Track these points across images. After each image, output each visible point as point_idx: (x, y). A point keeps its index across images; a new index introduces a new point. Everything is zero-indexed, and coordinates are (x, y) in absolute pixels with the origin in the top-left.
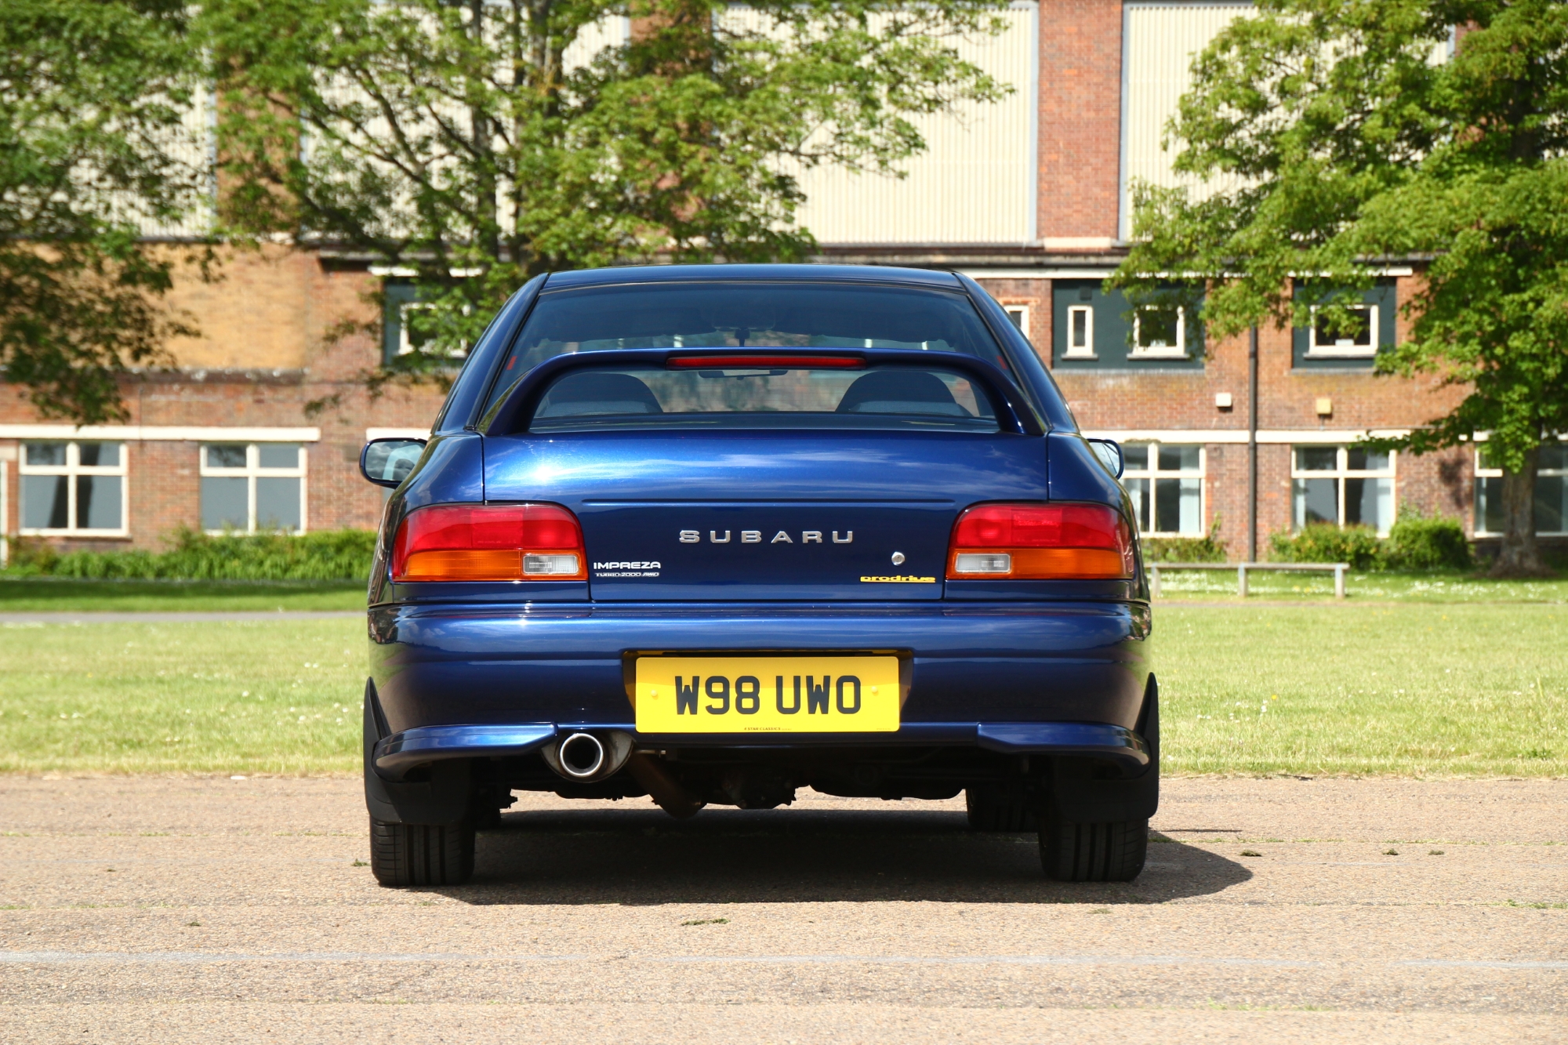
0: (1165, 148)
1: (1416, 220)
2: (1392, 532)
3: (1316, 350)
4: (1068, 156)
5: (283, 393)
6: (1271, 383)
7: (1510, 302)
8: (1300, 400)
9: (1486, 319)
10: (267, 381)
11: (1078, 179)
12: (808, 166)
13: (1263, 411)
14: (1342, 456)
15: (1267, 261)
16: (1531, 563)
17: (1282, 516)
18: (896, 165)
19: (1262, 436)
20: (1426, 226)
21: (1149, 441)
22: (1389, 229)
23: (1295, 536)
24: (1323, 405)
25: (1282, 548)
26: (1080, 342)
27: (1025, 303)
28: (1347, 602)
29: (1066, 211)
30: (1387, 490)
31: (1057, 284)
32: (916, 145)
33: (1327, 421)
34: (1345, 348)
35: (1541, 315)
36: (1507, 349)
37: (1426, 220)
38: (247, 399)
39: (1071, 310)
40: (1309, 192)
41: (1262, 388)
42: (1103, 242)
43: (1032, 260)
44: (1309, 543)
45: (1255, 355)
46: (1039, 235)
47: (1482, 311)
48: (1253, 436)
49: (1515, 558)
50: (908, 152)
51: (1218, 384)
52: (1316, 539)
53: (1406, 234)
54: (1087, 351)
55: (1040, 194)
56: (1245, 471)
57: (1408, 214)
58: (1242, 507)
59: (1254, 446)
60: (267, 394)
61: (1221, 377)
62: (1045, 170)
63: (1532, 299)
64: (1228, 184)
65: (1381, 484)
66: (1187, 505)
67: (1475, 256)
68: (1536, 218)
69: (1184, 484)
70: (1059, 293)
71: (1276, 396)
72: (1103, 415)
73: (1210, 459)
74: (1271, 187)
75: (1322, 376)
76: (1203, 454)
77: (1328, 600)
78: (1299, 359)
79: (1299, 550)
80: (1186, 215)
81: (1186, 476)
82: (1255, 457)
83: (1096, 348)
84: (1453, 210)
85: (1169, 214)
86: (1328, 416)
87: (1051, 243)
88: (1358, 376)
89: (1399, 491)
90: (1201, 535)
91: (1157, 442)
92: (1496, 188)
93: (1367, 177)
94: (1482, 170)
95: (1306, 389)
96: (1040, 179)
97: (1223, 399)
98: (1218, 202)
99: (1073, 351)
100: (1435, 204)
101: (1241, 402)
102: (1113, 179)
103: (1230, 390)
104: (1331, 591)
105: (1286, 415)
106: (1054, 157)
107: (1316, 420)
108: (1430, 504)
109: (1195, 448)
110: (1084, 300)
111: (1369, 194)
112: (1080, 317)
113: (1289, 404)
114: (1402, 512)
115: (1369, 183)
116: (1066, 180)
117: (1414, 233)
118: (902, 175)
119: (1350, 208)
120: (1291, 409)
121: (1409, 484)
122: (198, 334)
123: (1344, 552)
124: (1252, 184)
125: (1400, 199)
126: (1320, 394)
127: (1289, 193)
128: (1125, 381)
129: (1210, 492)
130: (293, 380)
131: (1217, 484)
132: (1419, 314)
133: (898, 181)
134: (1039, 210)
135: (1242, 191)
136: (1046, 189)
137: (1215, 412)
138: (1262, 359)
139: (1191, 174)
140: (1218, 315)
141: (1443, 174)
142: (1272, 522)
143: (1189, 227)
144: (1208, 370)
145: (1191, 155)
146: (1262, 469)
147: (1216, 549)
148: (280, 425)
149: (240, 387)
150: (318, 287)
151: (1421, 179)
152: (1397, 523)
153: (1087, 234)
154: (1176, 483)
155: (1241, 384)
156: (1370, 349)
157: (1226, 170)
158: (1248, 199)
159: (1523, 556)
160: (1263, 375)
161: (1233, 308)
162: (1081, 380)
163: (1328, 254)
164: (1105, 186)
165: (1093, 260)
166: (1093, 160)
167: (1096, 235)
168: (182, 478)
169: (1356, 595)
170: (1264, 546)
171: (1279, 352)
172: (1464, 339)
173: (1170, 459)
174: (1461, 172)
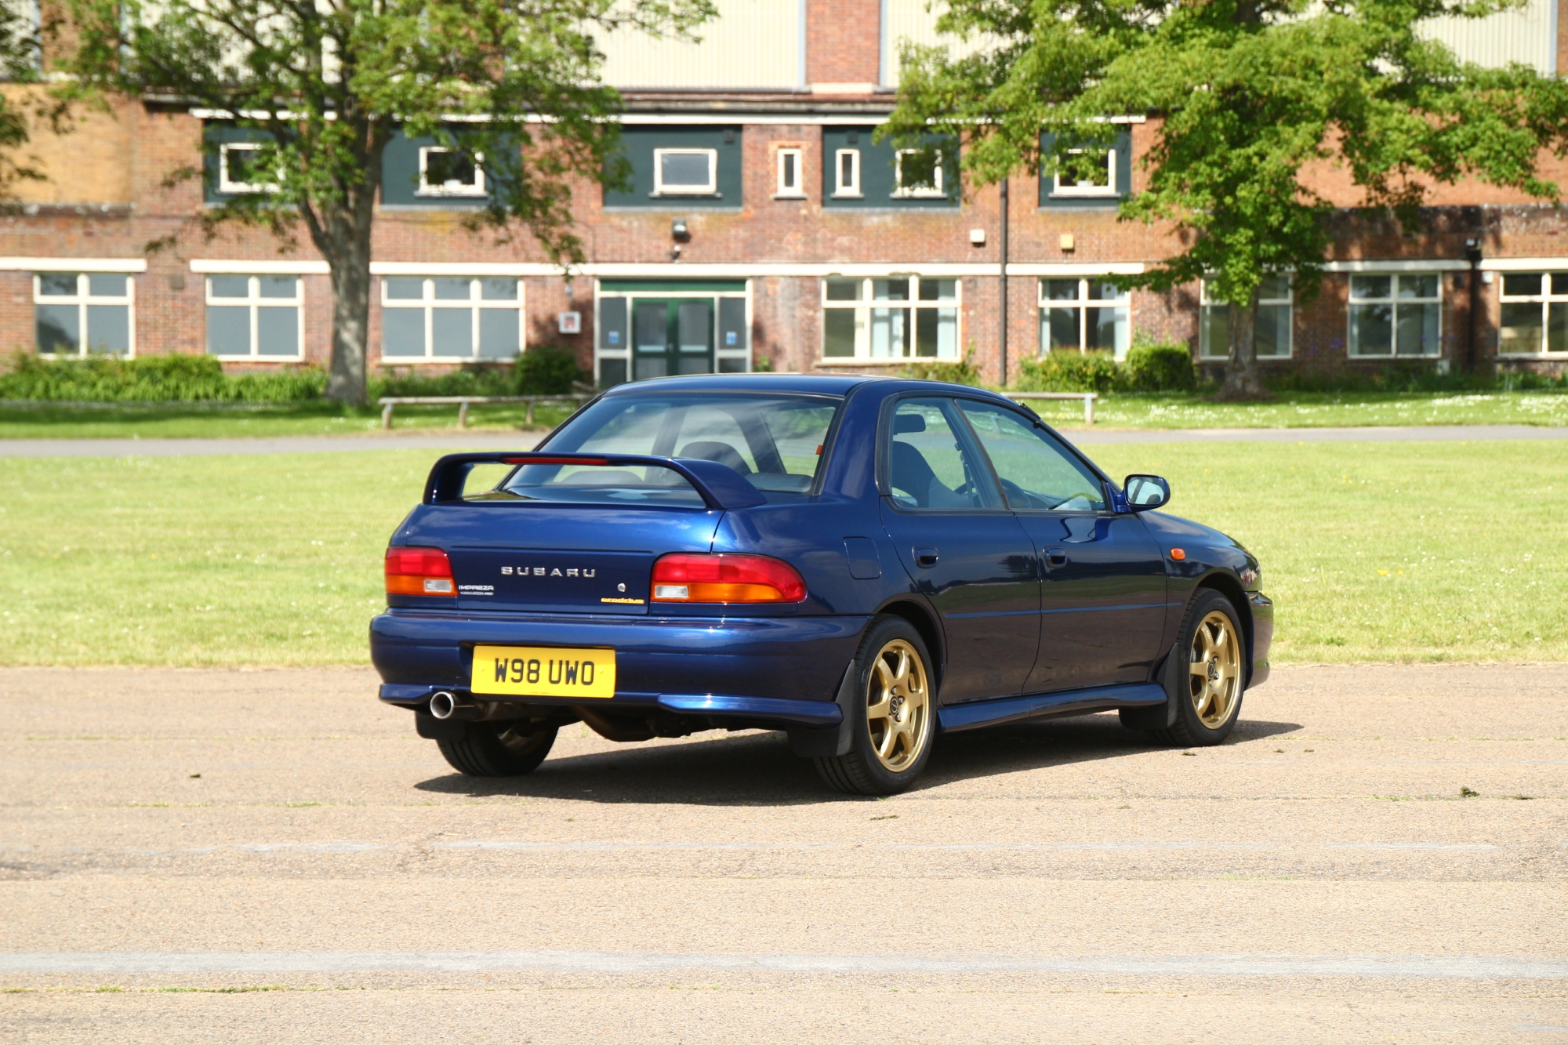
0: (928, 10)
1: (1155, 81)
2: (1128, 357)
3: (1060, 190)
4: (833, 8)
5: (112, 227)
6: (1020, 220)
7: (1237, 158)
8: (1045, 237)
9: (1217, 171)
10: (100, 216)
11: (843, 29)
12: (609, 30)
13: (1013, 246)
14: (1083, 287)
15: (1021, 116)
16: (1252, 388)
17: (1029, 341)
18: (693, 31)
19: (1011, 269)
20: (1164, 87)
21: (911, 274)
22: (1130, 90)
23: (1040, 360)
24: (1067, 241)
25: (1030, 371)
26: (847, 182)
27: (798, 147)
28: (1095, 427)
29: (832, 59)
30: (1123, 318)
31: (827, 129)
32: (710, 13)
33: (1069, 255)
34: (1084, 188)
35: (1264, 169)
36: (1236, 199)
37: (1163, 82)
38: (77, 232)
39: (840, 153)
40: (1059, 53)
41: (1012, 225)
42: (865, 88)
43: (803, 107)
44: (1054, 366)
45: (1005, 195)
46: (808, 81)
47: (1211, 164)
48: (1004, 269)
49: (1239, 383)
50: (703, 19)
51: (972, 221)
52: (1061, 363)
53: (1145, 93)
54: (854, 190)
55: (808, 43)
56: (996, 301)
57: (1148, 75)
58: (994, 334)
59: (1005, 278)
60: (96, 227)
61: (975, 215)
62: (812, 20)
63: (1256, 154)
64: (985, 43)
65: (1117, 312)
66: (944, 331)
67: (1206, 113)
68: (1260, 81)
69: (941, 313)
70: (829, 137)
71: (1024, 232)
72: (868, 249)
73: (965, 290)
74: (1025, 47)
75: (1065, 214)
76: (959, 285)
77: (1079, 426)
78: (1045, 199)
79: (1045, 373)
80: (947, 72)
81: (943, 305)
82: (1006, 288)
83: (862, 189)
84: (1187, 72)
85: (931, 69)
86: (1071, 251)
87: (820, 89)
88: (1097, 214)
89: (1134, 318)
90: (957, 359)
91: (918, 274)
92: (1224, 52)
93: (1109, 41)
94: (1211, 34)
95: (1051, 226)
96: (808, 29)
97: (977, 235)
98: (976, 59)
99: (841, 191)
100: (1172, 66)
101: (993, 238)
102: (874, 30)
103: (984, 227)
104: (1079, 416)
105: (1033, 250)
106: (820, 8)
107: (1060, 254)
108: (1161, 330)
109: (951, 281)
110: (852, 144)
111: (1112, 56)
112: (847, 159)
113: (1036, 239)
114: (1137, 339)
115: (1112, 45)
116: (831, 30)
117: (1153, 93)
118: (698, 40)
119: (1095, 66)
120: (1038, 245)
121: (1143, 312)
122: (43, 178)
123: (1085, 375)
124: (1005, 43)
125: (1139, 60)
126: (1064, 231)
127: (1041, 54)
128: (889, 219)
129: (965, 320)
130: (121, 215)
131: (972, 313)
132: (1156, 165)
133: (696, 46)
134: (808, 57)
135: (998, 50)
136: (813, 39)
137: (970, 247)
138: (1012, 198)
139: (951, 34)
140: (979, 166)
141: (1177, 39)
142: (1020, 347)
143: (950, 83)
144: (963, 209)
145: (951, 16)
146: (1012, 299)
147: (971, 373)
148: (109, 256)
149: (71, 221)
150: (143, 128)
151: (1158, 42)
152: (1132, 347)
153: (851, 80)
154: (935, 311)
155: (993, 222)
156: (1110, 190)
157: (983, 30)
158: (1003, 58)
159: (1245, 381)
160: (1013, 213)
161: (991, 158)
162: (848, 218)
163: (1076, 111)
164: (867, 36)
165: (859, 107)
166: (856, 12)
167: (860, 81)
168: (17, 305)
169: (1103, 421)
170: (1013, 369)
171: (1027, 192)
172: (1197, 189)
173: (930, 288)
174: (1193, 36)
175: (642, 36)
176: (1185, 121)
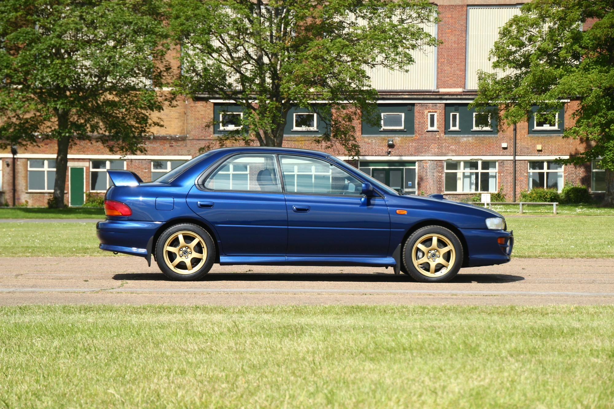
0: (490, 60)
1: (579, 85)
2: (563, 191)
3: (536, 128)
4: (448, 60)
5: (180, 143)
6: (521, 139)
8: (531, 145)
9: (602, 119)
10: (176, 139)
11: (451, 68)
12: (372, 68)
13: (518, 149)
14: (545, 164)
15: (526, 99)
17: (524, 185)
18: (406, 68)
19: (517, 158)
20: (582, 87)
21: (479, 160)
22: (569, 88)
23: (529, 192)
24: (539, 147)
25: (525, 196)
26: (454, 125)
27: (436, 112)
28: (558, 215)
29: (447, 79)
30: (561, 176)
31: (446, 105)
32: (411, 61)
33: (540, 153)
34: (546, 127)
36: (610, 129)
37: (582, 85)
38: (167, 145)
39: (451, 114)
40: (541, 75)
41: (517, 141)
42: (460, 90)
43: (438, 97)
44: (535, 195)
45: (515, 130)
46: (438, 88)
47: (600, 116)
48: (515, 158)
49: (610, 200)
50: (409, 64)
51: (502, 140)
52: (537, 193)
53: (575, 90)
54: (457, 128)
55: (438, 73)
56: (512, 170)
57: (575, 83)
58: (511, 182)
59: (515, 161)
60: (174, 144)
61: (503, 137)
62: (440, 65)
64: (511, 72)
65: (559, 174)
66: (492, 182)
67: (598, 97)
69: (490, 174)
70: (447, 108)
71: (522, 144)
72: (462, 150)
73: (499, 166)
74: (526, 73)
75: (539, 137)
76: (497, 164)
77: (550, 215)
78: (531, 131)
79: (530, 197)
80: (497, 83)
81: (491, 171)
82: (515, 165)
83: (459, 128)
84: (591, 82)
85: (490, 82)
86: (541, 151)
87: (442, 90)
88: (551, 137)
89: (565, 177)
90: (497, 192)
91: (481, 160)
92: (606, 74)
93: (560, 70)
94: (599, 67)
95: (533, 141)
96: (438, 68)
97: (504, 145)
98: (508, 77)
99: (452, 128)
100: (585, 80)
101: (510, 146)
102: (463, 68)
103: (507, 142)
104: (551, 212)
105: (526, 150)
106: (443, 60)
107: (536, 153)
108: (576, 181)
109: (494, 162)
110: (456, 111)
111: (561, 77)
112: (454, 117)
113: (527, 147)
114: (566, 184)
115: (561, 72)
116: (447, 68)
117: (578, 90)
118: (407, 71)
119: (553, 80)
120: (528, 148)
121: (569, 174)
122: (162, 126)
123: (546, 198)
124: (519, 72)
125: (572, 78)
126: (538, 143)
127: (534, 75)
128: (470, 139)
129: (499, 177)
130: (183, 139)
131: (502, 174)
132: (578, 117)
133: (405, 73)
134: (438, 79)
135: (516, 74)
136: (440, 71)
137: (501, 149)
138: (518, 131)
139: (498, 69)
140: (510, 118)
141: (586, 70)
142: (521, 188)
143: (498, 87)
144: (500, 135)
145: (498, 61)
146: (517, 169)
147: (502, 197)
148: (179, 155)
149: (165, 141)
150: (192, 107)
151: (579, 71)
152: (564, 188)
153: (454, 87)
154: (488, 173)
155: (510, 140)
156: (556, 128)
157: (510, 68)
158: (517, 77)
159: (612, 199)
160: (518, 137)
161: (514, 115)
162: (455, 139)
163: (547, 97)
164: (461, 70)
165: (459, 97)
166: (456, 61)
167: (457, 87)
168: (145, 172)
169: (560, 213)
170: (518, 196)
171: (524, 129)
172: (595, 126)
173: (486, 165)
174: (592, 69)
175: (386, 70)
176: (590, 100)
